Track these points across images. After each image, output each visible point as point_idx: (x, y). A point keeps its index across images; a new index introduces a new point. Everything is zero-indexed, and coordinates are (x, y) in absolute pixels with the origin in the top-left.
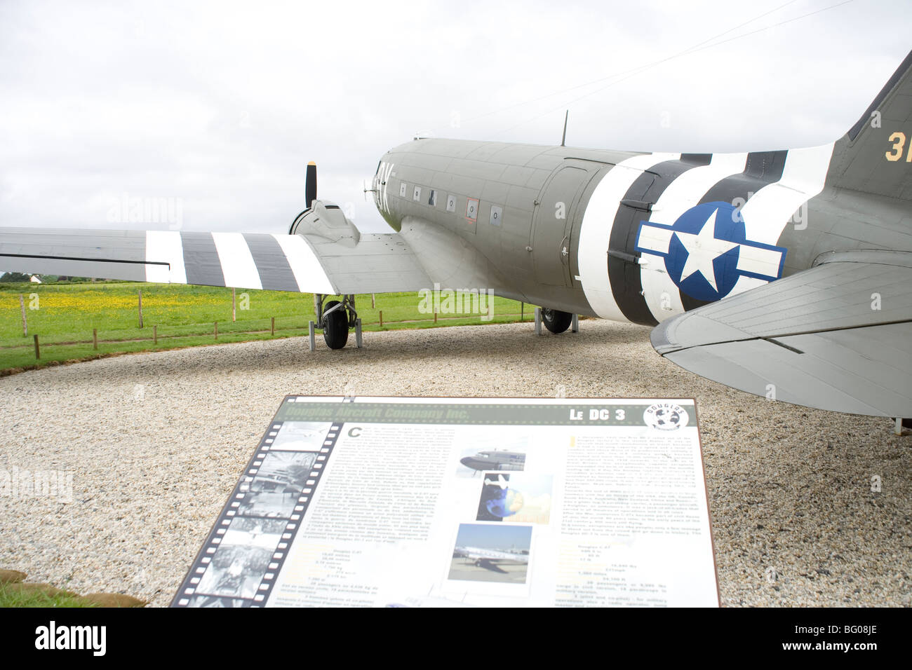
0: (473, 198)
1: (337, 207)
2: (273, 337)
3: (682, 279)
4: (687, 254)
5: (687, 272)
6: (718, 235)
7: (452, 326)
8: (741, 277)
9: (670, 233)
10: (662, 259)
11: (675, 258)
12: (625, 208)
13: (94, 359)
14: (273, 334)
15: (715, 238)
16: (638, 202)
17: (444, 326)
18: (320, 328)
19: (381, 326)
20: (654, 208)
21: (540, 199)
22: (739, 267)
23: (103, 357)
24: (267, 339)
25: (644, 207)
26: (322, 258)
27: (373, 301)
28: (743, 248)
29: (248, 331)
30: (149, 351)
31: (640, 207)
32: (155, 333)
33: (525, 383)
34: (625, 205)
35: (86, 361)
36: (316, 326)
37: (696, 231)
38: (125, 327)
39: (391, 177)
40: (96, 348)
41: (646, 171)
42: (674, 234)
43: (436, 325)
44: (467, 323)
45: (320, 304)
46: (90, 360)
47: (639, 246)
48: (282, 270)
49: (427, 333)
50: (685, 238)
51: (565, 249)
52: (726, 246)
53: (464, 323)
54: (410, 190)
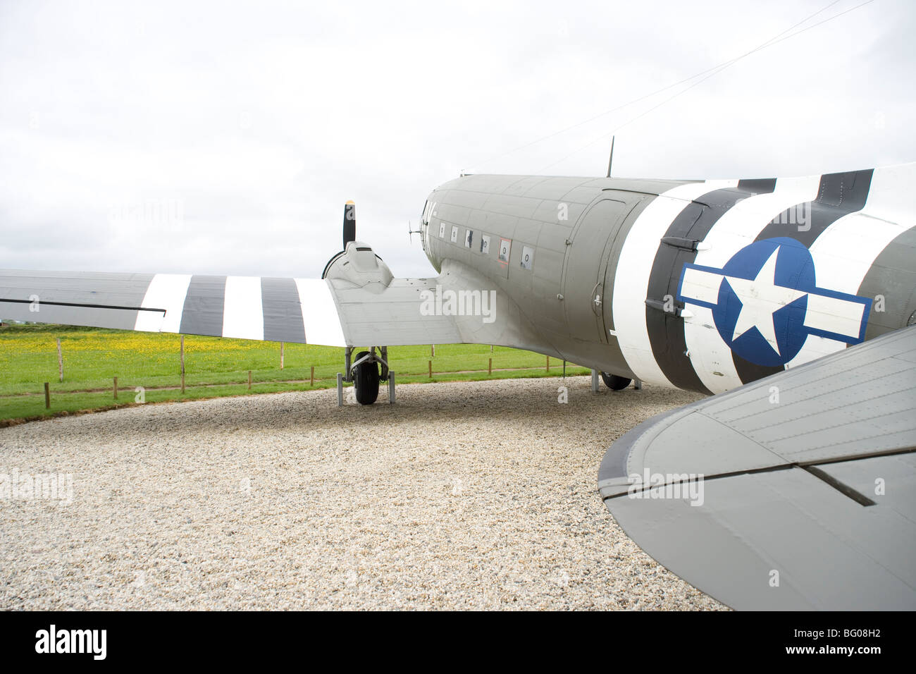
0: (505, 238)
1: (369, 249)
2: (312, 387)
3: (735, 337)
4: (741, 305)
5: (740, 328)
6: (780, 280)
7: (507, 378)
8: (810, 337)
9: (719, 278)
10: (710, 311)
11: (726, 310)
12: (666, 247)
13: (110, 409)
14: (312, 385)
15: (775, 284)
16: (681, 239)
17: (499, 379)
18: (349, 380)
19: (430, 377)
20: (700, 246)
21: (572, 238)
22: (806, 324)
23: (120, 407)
24: (305, 390)
25: (687, 245)
26: (341, 304)
27: (432, 349)
28: (812, 298)
29: (292, 380)
30: (173, 401)
31: (683, 245)
32: (183, 382)
33: (553, 457)
34: (666, 243)
35: (100, 412)
36: (344, 379)
37: (752, 276)
38: (166, 374)
39: (433, 216)
40: (116, 397)
41: (693, 202)
42: (724, 279)
43: (489, 377)
44: (523, 375)
45: (349, 355)
46: (105, 411)
47: (682, 295)
48: (293, 318)
49: (475, 385)
50: (737, 285)
51: (598, 297)
52: (790, 295)
53: (520, 376)
54: (449, 232)
